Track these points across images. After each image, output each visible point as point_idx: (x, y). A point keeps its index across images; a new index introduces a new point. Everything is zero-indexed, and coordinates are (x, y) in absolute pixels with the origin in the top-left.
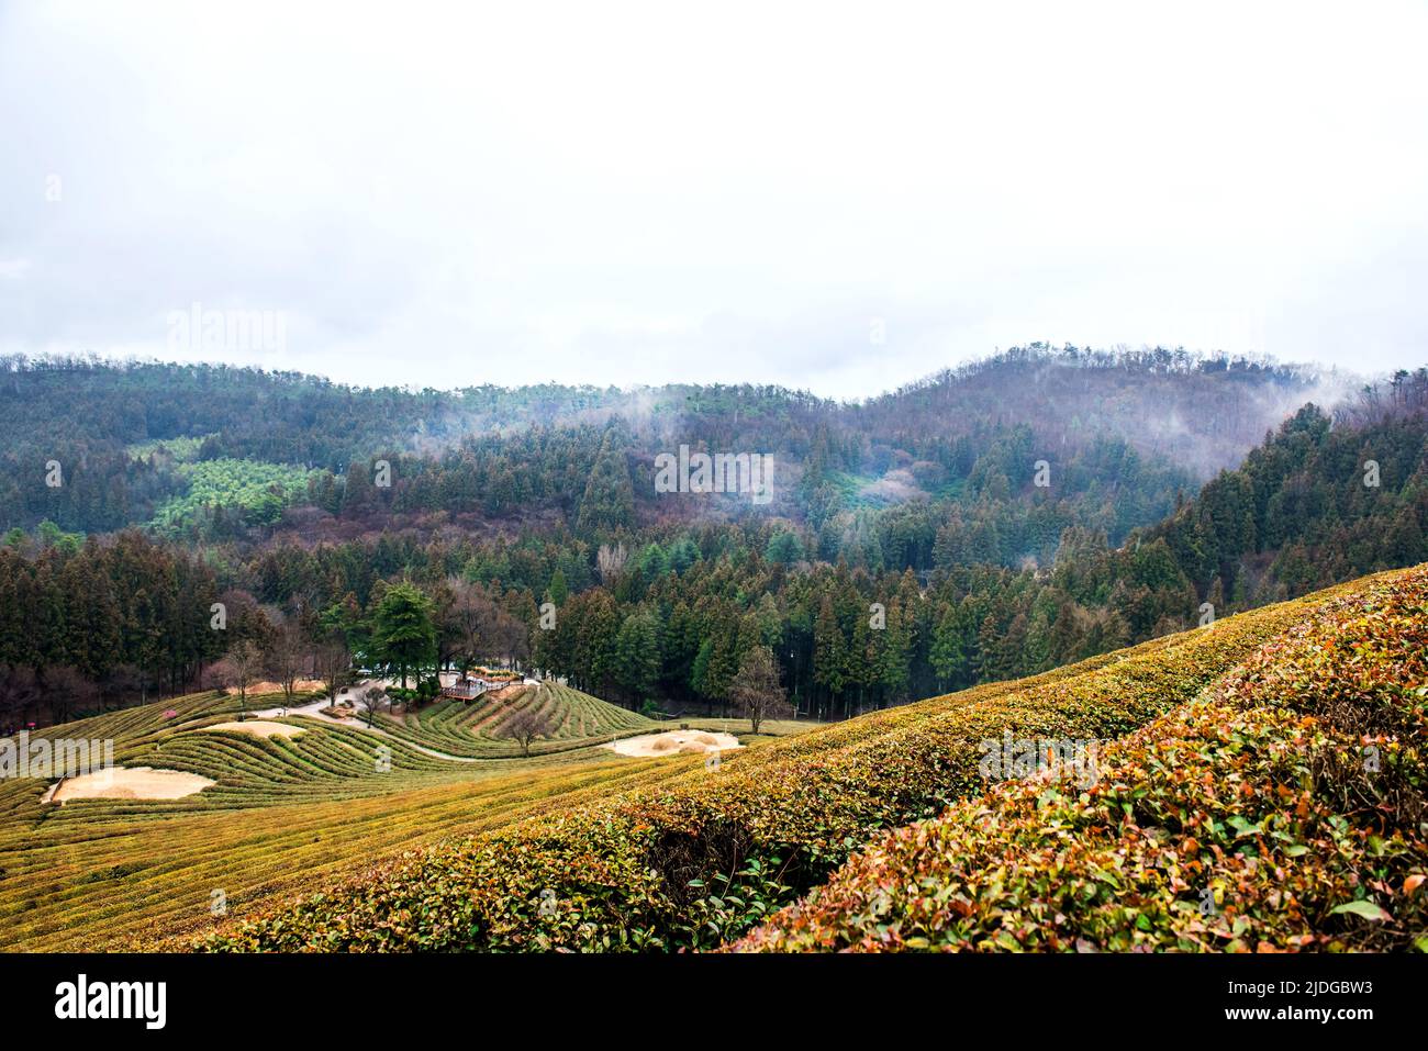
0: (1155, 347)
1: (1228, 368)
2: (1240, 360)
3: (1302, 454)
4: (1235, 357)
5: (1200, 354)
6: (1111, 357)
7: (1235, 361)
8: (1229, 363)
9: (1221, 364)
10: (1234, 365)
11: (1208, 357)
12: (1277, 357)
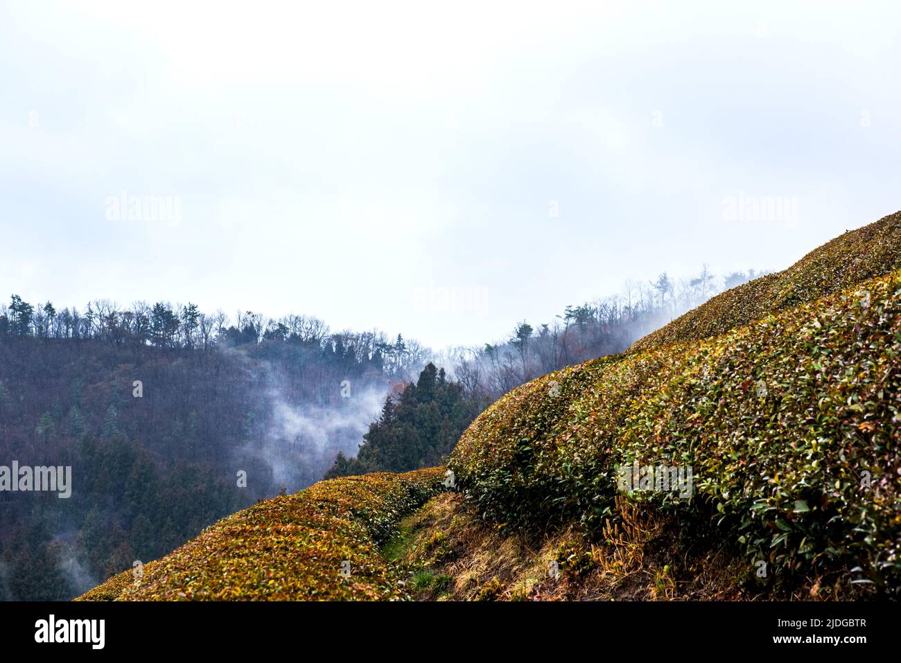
0: (152, 306)
1: (260, 339)
2: (276, 328)
3: (434, 433)
4: (271, 322)
5: (222, 319)
6: (88, 322)
7: (271, 329)
8: (263, 331)
9: (250, 332)
10: (268, 334)
11: (232, 322)
12: (326, 324)
